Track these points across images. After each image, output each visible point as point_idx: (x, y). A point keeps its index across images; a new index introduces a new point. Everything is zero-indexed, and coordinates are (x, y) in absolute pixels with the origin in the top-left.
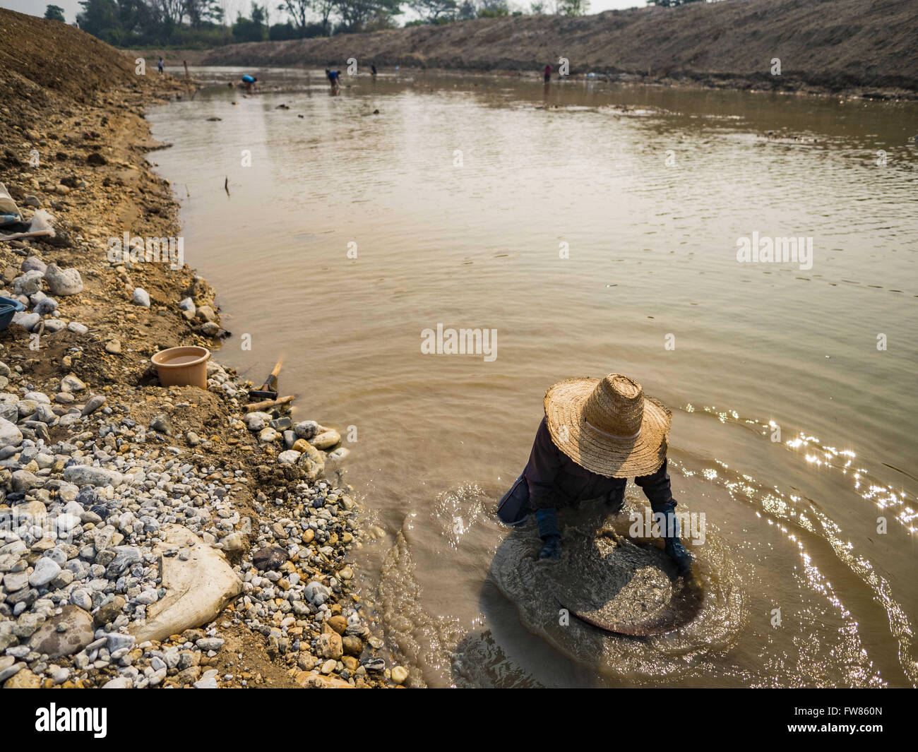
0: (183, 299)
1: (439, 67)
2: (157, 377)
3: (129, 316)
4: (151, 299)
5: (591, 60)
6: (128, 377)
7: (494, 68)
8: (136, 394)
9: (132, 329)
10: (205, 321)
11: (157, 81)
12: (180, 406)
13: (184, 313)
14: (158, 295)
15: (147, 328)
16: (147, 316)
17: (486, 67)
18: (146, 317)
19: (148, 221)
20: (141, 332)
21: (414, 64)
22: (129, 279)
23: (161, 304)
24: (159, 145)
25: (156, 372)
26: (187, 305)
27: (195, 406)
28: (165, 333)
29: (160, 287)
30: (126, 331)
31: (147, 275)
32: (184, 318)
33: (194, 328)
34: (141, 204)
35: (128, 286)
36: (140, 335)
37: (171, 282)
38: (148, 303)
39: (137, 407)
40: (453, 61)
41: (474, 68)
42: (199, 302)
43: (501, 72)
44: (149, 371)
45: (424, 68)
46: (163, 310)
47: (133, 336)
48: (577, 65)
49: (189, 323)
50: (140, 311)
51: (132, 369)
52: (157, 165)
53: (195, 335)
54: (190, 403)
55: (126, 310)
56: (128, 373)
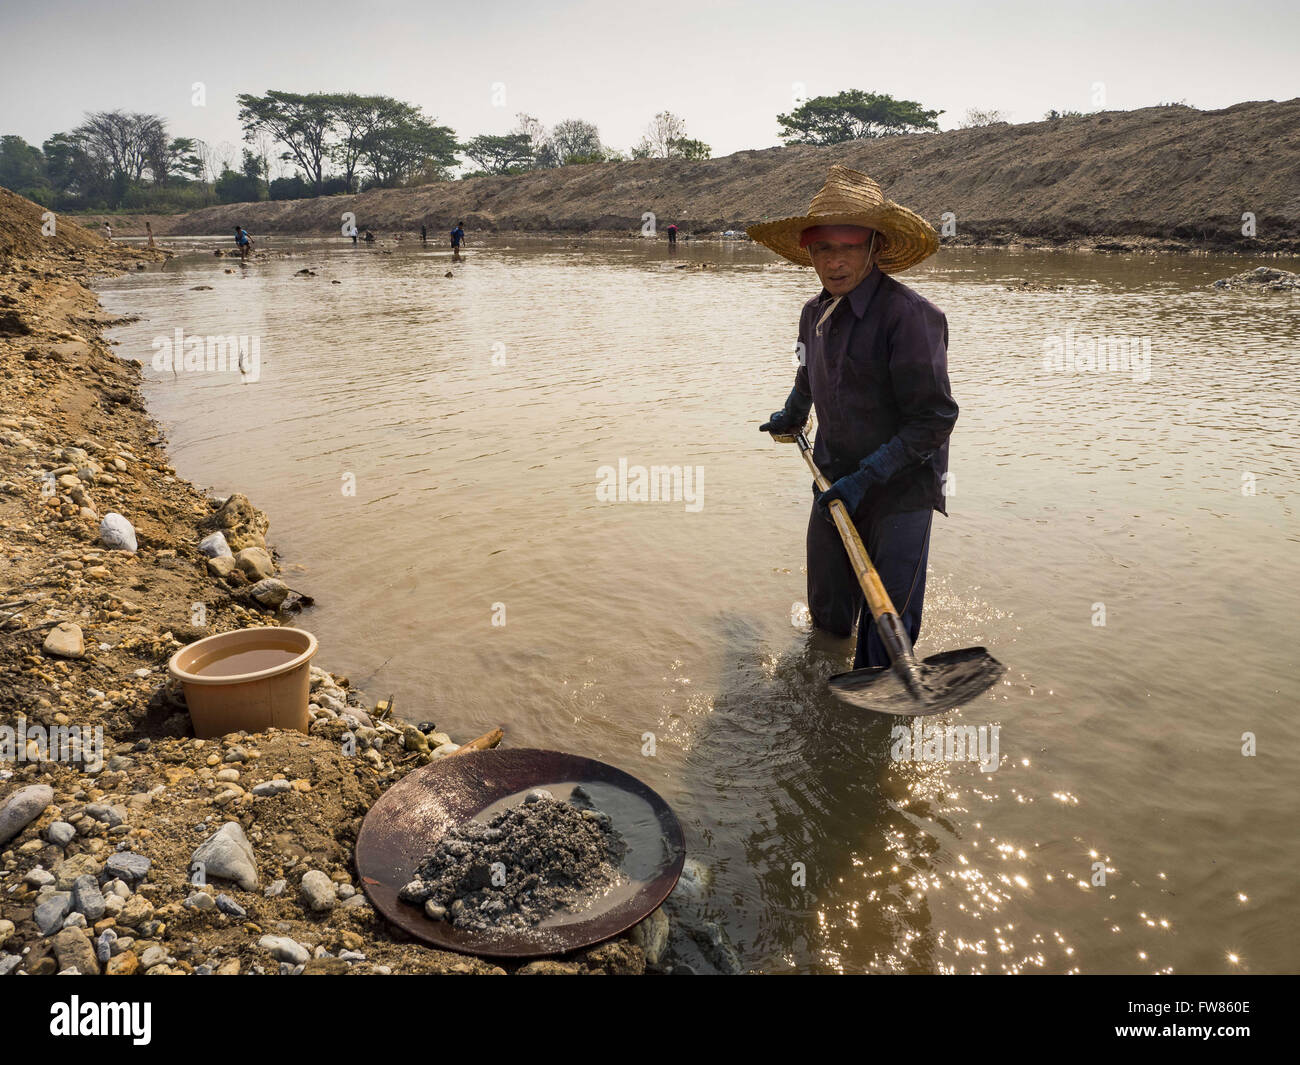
0: (201, 536)
1: (516, 229)
2: (185, 710)
3: (94, 570)
4: (139, 536)
5: (727, 214)
6: (108, 716)
7: (594, 228)
8: (136, 764)
9: (103, 598)
10: (255, 578)
11: (106, 248)
12: (264, 793)
13: (212, 561)
14: (150, 528)
15: (138, 594)
16: (134, 569)
17: (581, 227)
18: (133, 573)
19: (111, 413)
20: (126, 604)
21: (480, 226)
22: (88, 499)
23: (161, 545)
24: (117, 318)
25: (182, 698)
26: (215, 545)
27: (305, 785)
28: (178, 604)
29: (153, 513)
30: (91, 602)
31: (125, 491)
32: (213, 572)
33: (235, 592)
34: (96, 386)
35: (87, 512)
36: (125, 611)
37: (173, 504)
38: (133, 544)
39: (147, 807)
40: (535, 220)
41: (565, 228)
42: (238, 541)
43: (603, 233)
44: (162, 696)
45: (494, 230)
46: (168, 557)
47: (109, 614)
48: (708, 221)
49: (223, 581)
50: (117, 560)
51: (115, 693)
52: (116, 344)
53: (238, 608)
54: (290, 778)
55: (87, 558)
56: (107, 705)
